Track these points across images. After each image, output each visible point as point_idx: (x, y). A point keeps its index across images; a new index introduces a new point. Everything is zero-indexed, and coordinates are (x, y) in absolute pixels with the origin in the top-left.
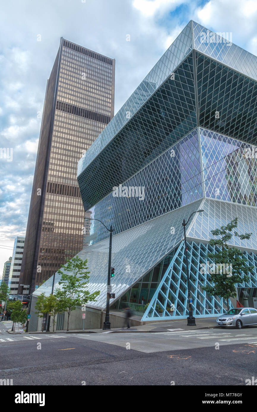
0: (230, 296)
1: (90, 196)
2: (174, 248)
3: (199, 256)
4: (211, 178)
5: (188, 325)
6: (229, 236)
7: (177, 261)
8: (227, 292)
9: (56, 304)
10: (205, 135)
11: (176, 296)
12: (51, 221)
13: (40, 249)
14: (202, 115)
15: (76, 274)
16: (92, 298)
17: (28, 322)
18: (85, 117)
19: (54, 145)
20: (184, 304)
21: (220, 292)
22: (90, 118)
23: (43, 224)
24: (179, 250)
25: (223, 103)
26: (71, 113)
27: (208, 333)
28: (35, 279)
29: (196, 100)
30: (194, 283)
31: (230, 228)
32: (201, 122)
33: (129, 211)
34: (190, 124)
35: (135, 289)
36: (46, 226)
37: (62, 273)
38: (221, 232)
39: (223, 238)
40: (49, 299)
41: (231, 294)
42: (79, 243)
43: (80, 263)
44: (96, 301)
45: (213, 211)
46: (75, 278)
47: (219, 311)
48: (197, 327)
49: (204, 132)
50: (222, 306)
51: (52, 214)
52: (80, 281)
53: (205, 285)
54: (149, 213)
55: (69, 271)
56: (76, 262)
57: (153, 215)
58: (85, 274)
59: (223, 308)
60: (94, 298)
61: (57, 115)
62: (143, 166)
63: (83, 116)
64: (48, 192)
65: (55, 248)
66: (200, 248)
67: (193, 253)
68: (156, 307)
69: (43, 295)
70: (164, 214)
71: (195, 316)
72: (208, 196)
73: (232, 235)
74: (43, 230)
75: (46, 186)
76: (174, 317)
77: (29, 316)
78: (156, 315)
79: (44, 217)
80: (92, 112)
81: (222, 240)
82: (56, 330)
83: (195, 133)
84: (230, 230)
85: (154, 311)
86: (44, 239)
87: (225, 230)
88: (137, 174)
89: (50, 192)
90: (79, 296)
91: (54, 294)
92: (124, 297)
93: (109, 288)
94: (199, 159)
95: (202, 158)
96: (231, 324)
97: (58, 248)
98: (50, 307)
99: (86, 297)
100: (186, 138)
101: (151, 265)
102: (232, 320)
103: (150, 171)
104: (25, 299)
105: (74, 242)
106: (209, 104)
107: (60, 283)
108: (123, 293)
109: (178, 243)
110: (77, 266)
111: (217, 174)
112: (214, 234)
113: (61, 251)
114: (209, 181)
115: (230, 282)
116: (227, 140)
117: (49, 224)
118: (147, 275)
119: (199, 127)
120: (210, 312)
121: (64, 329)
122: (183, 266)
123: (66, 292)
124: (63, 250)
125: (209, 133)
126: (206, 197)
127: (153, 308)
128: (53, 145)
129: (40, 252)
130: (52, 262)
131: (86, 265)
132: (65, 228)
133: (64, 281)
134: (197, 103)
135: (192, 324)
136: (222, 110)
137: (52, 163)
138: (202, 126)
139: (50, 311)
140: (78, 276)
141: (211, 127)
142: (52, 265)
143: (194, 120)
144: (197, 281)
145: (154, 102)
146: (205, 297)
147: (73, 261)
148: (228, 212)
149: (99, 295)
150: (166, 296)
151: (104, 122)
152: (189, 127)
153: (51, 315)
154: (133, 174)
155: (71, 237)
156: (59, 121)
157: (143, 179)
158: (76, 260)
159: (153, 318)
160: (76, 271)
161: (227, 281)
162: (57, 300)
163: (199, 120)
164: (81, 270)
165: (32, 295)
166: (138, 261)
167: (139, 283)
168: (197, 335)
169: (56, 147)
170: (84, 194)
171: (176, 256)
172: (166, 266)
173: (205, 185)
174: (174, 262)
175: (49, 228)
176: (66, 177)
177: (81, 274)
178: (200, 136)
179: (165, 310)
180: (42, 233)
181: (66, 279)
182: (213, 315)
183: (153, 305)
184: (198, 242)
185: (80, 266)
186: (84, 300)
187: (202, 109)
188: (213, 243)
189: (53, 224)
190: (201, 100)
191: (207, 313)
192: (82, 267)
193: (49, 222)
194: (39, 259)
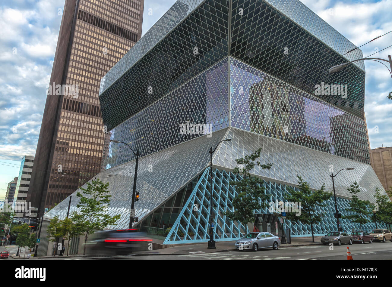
0: (249, 221)
1: (112, 117)
2: (198, 174)
3: (222, 183)
4: (238, 108)
5: (208, 248)
6: (252, 165)
7: (200, 187)
8: (246, 218)
9: (72, 228)
10: (235, 65)
11: (198, 221)
12: (66, 140)
13: (52, 170)
14: (233, 45)
15: (96, 197)
16: (112, 222)
17: (37, 246)
18: (110, 31)
19: (74, 58)
20: (204, 228)
21: (240, 217)
22: (115, 33)
23: (56, 143)
24: (203, 177)
25: (254, 35)
26: (94, 24)
27: (228, 255)
28: (44, 201)
29: (229, 29)
30: (215, 209)
31: (253, 157)
32: (232, 51)
33: (153, 135)
34: (221, 52)
35: (156, 213)
36: (61, 146)
37: (81, 196)
38: (245, 161)
39: (246, 167)
40: (64, 223)
41: (250, 219)
42: (96, 165)
43: (101, 187)
44: (116, 225)
45: (237, 141)
46: (95, 201)
47: (237, 235)
48: (217, 250)
49: (234, 61)
50: (240, 231)
51: (67, 133)
52: (100, 205)
53: (225, 211)
54: (174, 138)
55: (89, 194)
56: (97, 185)
57: (178, 140)
58: (106, 198)
59: (240, 232)
60: (113, 222)
61: (79, 26)
62: (171, 90)
63: (108, 30)
64: (64, 108)
65: (69, 170)
66: (222, 175)
67: (216, 179)
68: (178, 231)
69: (57, 219)
70: (188, 141)
71: (215, 239)
72: (233, 125)
73: (254, 164)
74: (57, 150)
75: (62, 102)
76: (195, 241)
77: (38, 240)
78: (177, 239)
79: (59, 135)
80: (118, 27)
81: (246, 169)
82: (70, 254)
83: (226, 62)
84: (253, 159)
85: (176, 234)
86: (57, 159)
87: (249, 160)
88: (163, 98)
89: (67, 109)
90: (99, 220)
91: (69, 217)
92: (145, 222)
93: (133, 212)
94: (227, 89)
95: (231, 87)
96: (248, 247)
97: (72, 170)
98: (65, 231)
99: (106, 221)
100: (217, 65)
101: (175, 191)
102: (249, 244)
103: (177, 96)
104: (32, 222)
105: (91, 164)
106: (241, 34)
107: (78, 206)
108: (145, 217)
109: (202, 170)
110: (97, 189)
111: (243, 104)
112: (238, 163)
113: (75, 173)
114: (235, 111)
115: (249, 208)
116: (255, 71)
117: (64, 143)
118: (170, 200)
119: (230, 57)
120: (229, 236)
121: (79, 252)
122: (206, 193)
123: (84, 215)
124: (79, 172)
125: (239, 63)
126: (231, 126)
127: (175, 232)
128: (72, 58)
129: (52, 173)
130: (65, 184)
131: (107, 189)
132: (81, 149)
133: (83, 205)
134: (230, 31)
135: (213, 247)
136: (253, 42)
137: (70, 78)
138: (233, 55)
139: (64, 235)
140: (98, 199)
141: (241, 58)
142: (65, 187)
143: (226, 49)
144: (218, 207)
145: (187, 25)
146: (225, 222)
147: (93, 183)
148: (251, 142)
149: (119, 218)
150: (188, 221)
151: (130, 39)
152: (220, 55)
153: (65, 239)
154: (160, 97)
155: (87, 158)
156: (80, 33)
157: (170, 104)
158: (97, 183)
159: (174, 242)
160: (96, 194)
161: (247, 208)
162: (73, 224)
163: (230, 50)
164: (101, 193)
165: (43, 218)
166: (161, 186)
167: (161, 208)
168: (218, 257)
169: (76, 61)
170: (105, 114)
171: (200, 182)
172: (190, 191)
173: (231, 114)
174: (197, 188)
175: (63, 148)
176: (85, 94)
177: (101, 197)
178: (230, 65)
179: (187, 234)
180: (55, 152)
181: (86, 202)
182: (231, 239)
183: (175, 229)
184: (221, 169)
185: (101, 189)
186: (104, 223)
187: (234, 39)
188: (236, 171)
189: (68, 144)
190: (234, 29)
191: (225, 237)
192: (103, 190)
193: (64, 141)
194: (51, 181)
